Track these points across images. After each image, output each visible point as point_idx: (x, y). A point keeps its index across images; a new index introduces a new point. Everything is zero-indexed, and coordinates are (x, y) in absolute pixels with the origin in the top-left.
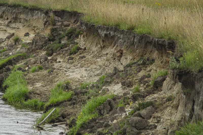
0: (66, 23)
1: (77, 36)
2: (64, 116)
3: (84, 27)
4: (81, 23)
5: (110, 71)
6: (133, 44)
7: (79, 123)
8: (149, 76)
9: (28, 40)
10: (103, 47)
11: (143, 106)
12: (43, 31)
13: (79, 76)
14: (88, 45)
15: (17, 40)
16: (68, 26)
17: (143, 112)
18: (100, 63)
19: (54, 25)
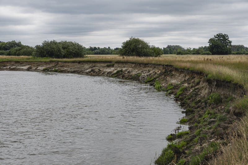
0: (168, 68)
1: (172, 71)
2: (173, 92)
3: (174, 69)
4: (173, 68)
5: (183, 80)
6: (189, 73)
7: (178, 94)
8: (195, 81)
9: (159, 73)
10: (180, 74)
11: (195, 89)
12: (162, 70)
13: (174, 82)
14: (176, 74)
15: (156, 73)
16: (169, 69)
17: (196, 91)
18: (180, 78)
19: (165, 68)
